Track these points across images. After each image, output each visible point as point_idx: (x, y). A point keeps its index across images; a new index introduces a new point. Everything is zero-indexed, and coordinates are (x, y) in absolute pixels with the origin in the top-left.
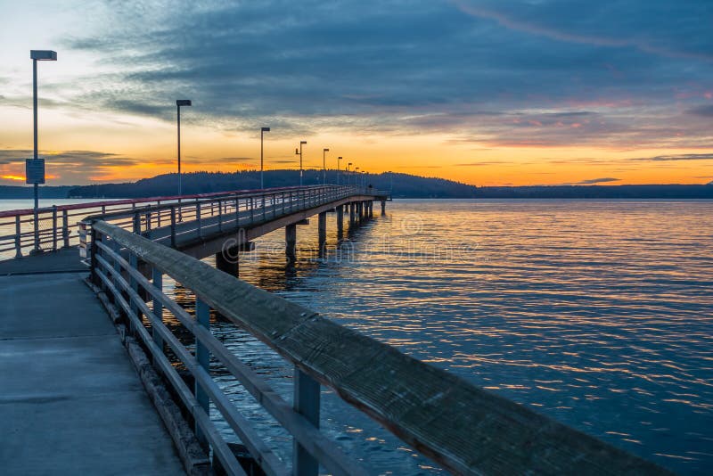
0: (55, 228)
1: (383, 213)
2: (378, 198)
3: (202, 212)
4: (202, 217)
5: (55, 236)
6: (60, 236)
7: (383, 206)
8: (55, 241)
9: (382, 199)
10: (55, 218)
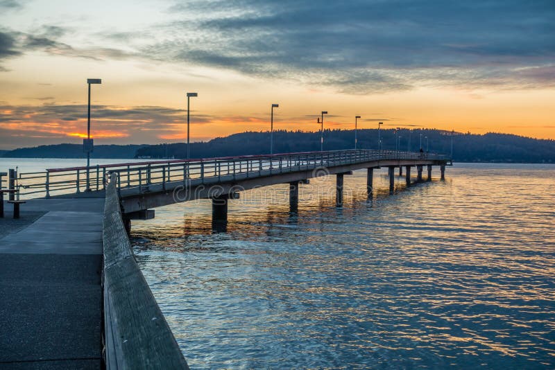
0: (98, 178)
1: (443, 178)
2: (437, 162)
3: (205, 170)
4: (205, 175)
5: (98, 182)
6: (101, 182)
7: (443, 170)
8: (98, 185)
9: (442, 163)
10: (98, 172)
